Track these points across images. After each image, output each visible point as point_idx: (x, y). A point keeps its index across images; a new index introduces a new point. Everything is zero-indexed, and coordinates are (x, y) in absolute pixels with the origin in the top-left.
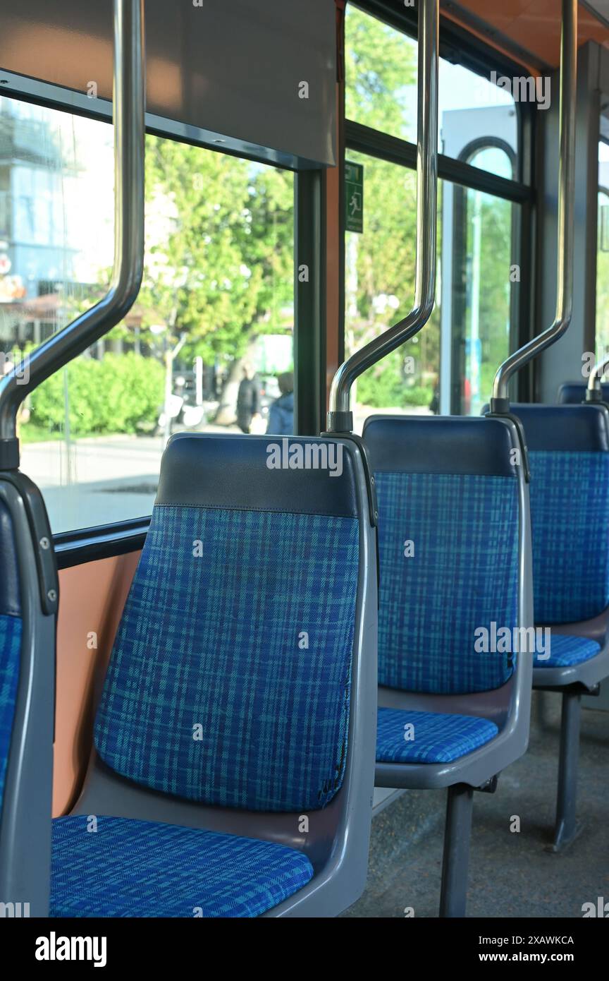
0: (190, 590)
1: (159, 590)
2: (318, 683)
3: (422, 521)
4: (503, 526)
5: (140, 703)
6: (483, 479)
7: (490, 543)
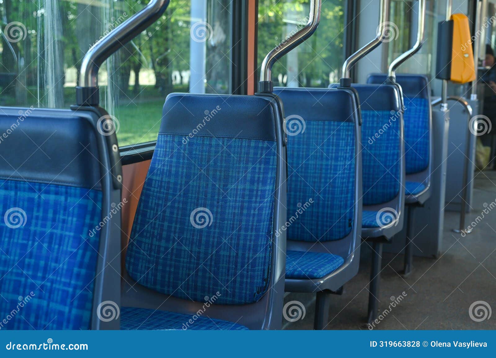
0: (179, 182)
1: (162, 182)
2: (254, 233)
3: (301, 147)
4: (347, 150)
5: (152, 245)
6: (336, 123)
7: (339, 159)
